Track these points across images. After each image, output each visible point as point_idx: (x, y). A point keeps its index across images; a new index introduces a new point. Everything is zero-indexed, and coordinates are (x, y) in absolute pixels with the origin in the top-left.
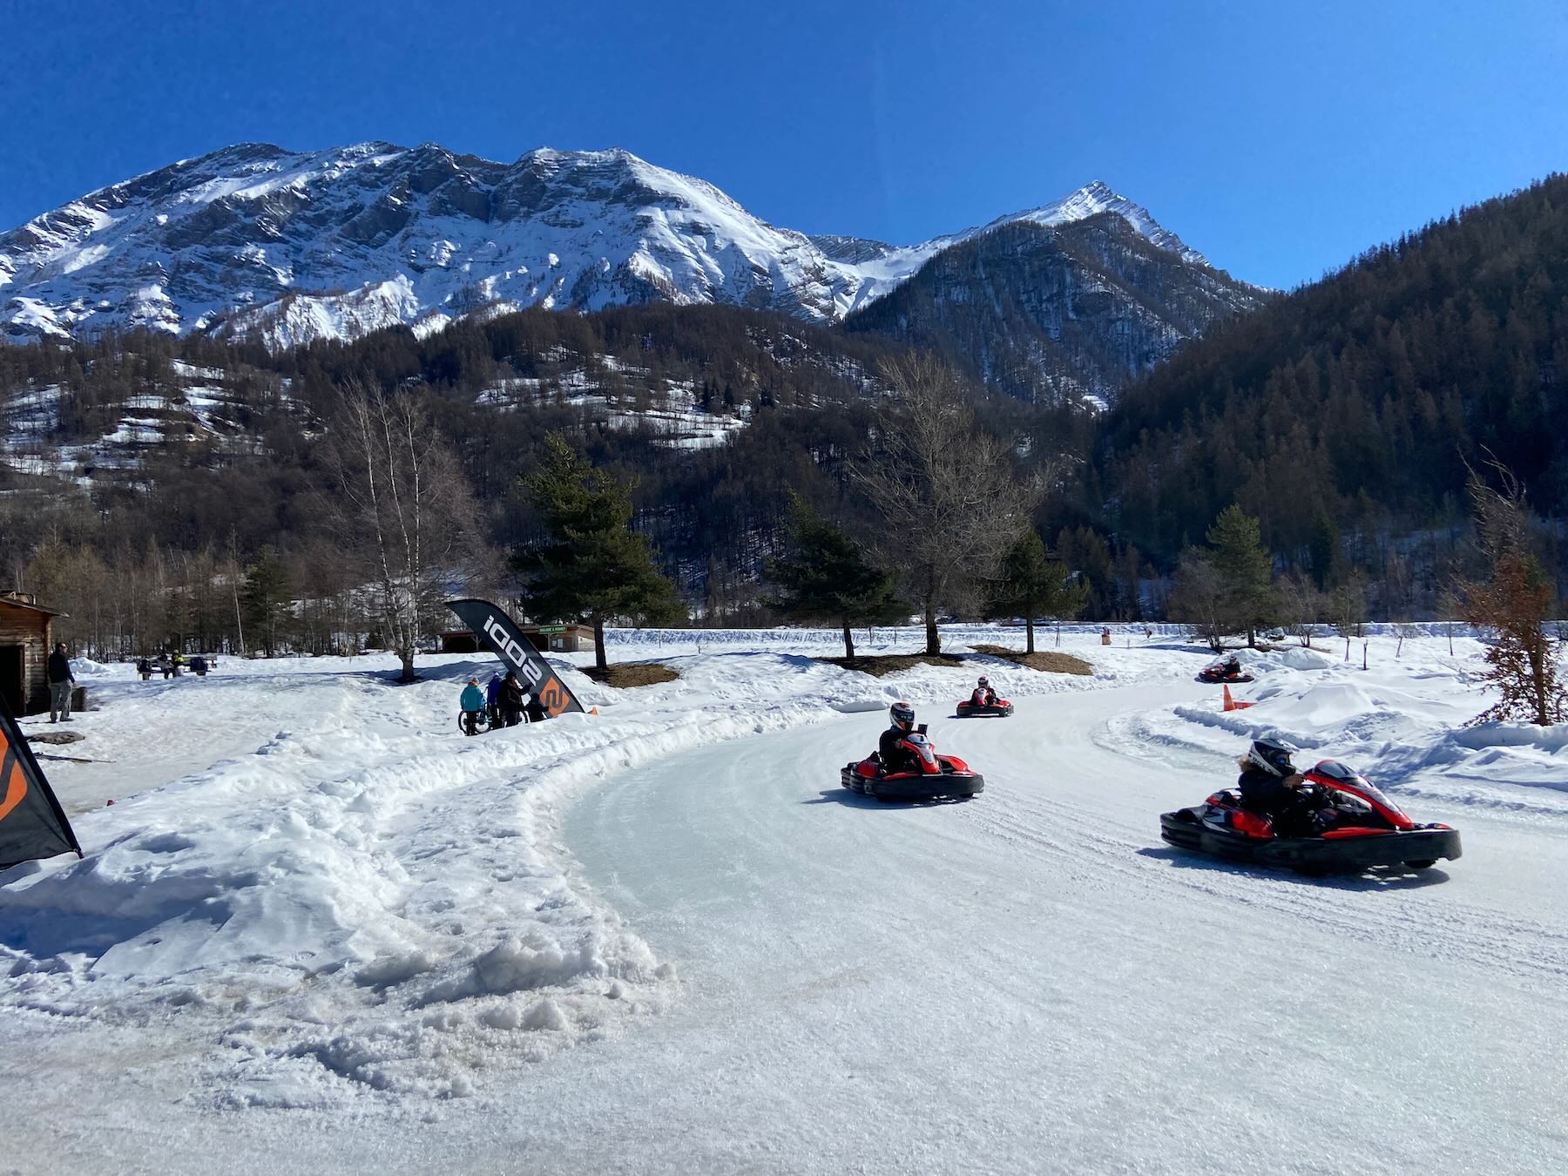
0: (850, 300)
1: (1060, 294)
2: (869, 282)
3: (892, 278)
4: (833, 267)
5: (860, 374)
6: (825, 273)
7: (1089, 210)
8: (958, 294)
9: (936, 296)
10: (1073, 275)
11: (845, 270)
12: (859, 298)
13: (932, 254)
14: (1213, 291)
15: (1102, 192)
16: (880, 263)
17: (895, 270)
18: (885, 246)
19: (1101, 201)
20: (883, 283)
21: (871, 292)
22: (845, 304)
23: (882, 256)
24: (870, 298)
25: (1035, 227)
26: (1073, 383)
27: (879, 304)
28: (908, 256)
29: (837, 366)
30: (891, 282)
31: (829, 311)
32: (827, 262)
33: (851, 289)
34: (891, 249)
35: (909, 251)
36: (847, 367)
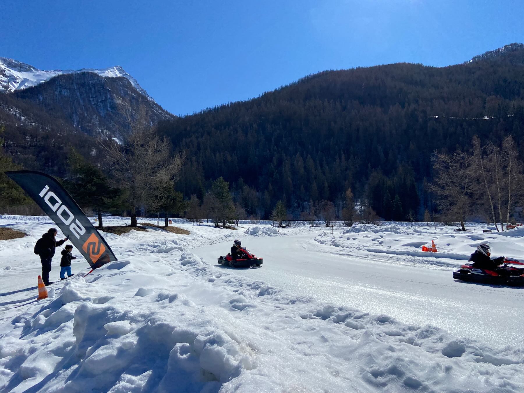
0: (16, 85)
1: (105, 101)
2: (25, 80)
3: (35, 80)
4: (9, 71)
5: (20, 114)
6: (5, 73)
7: (116, 75)
8: (66, 93)
9: (55, 91)
10: (111, 96)
11: (15, 73)
12: (20, 85)
13: (54, 75)
14: (158, 111)
15: (121, 70)
16: (31, 74)
17: (37, 78)
18: (34, 68)
19: (120, 73)
20: (32, 82)
21: (26, 84)
22: (14, 86)
23: (32, 71)
24: (25, 86)
25: (96, 75)
26: (109, 133)
27: (30, 90)
28: (43, 74)
29: (10, 110)
30: (35, 82)
31: (7, 87)
32: (7, 68)
33: (17, 81)
34: (36, 70)
35: (44, 72)
36: (14, 111)
